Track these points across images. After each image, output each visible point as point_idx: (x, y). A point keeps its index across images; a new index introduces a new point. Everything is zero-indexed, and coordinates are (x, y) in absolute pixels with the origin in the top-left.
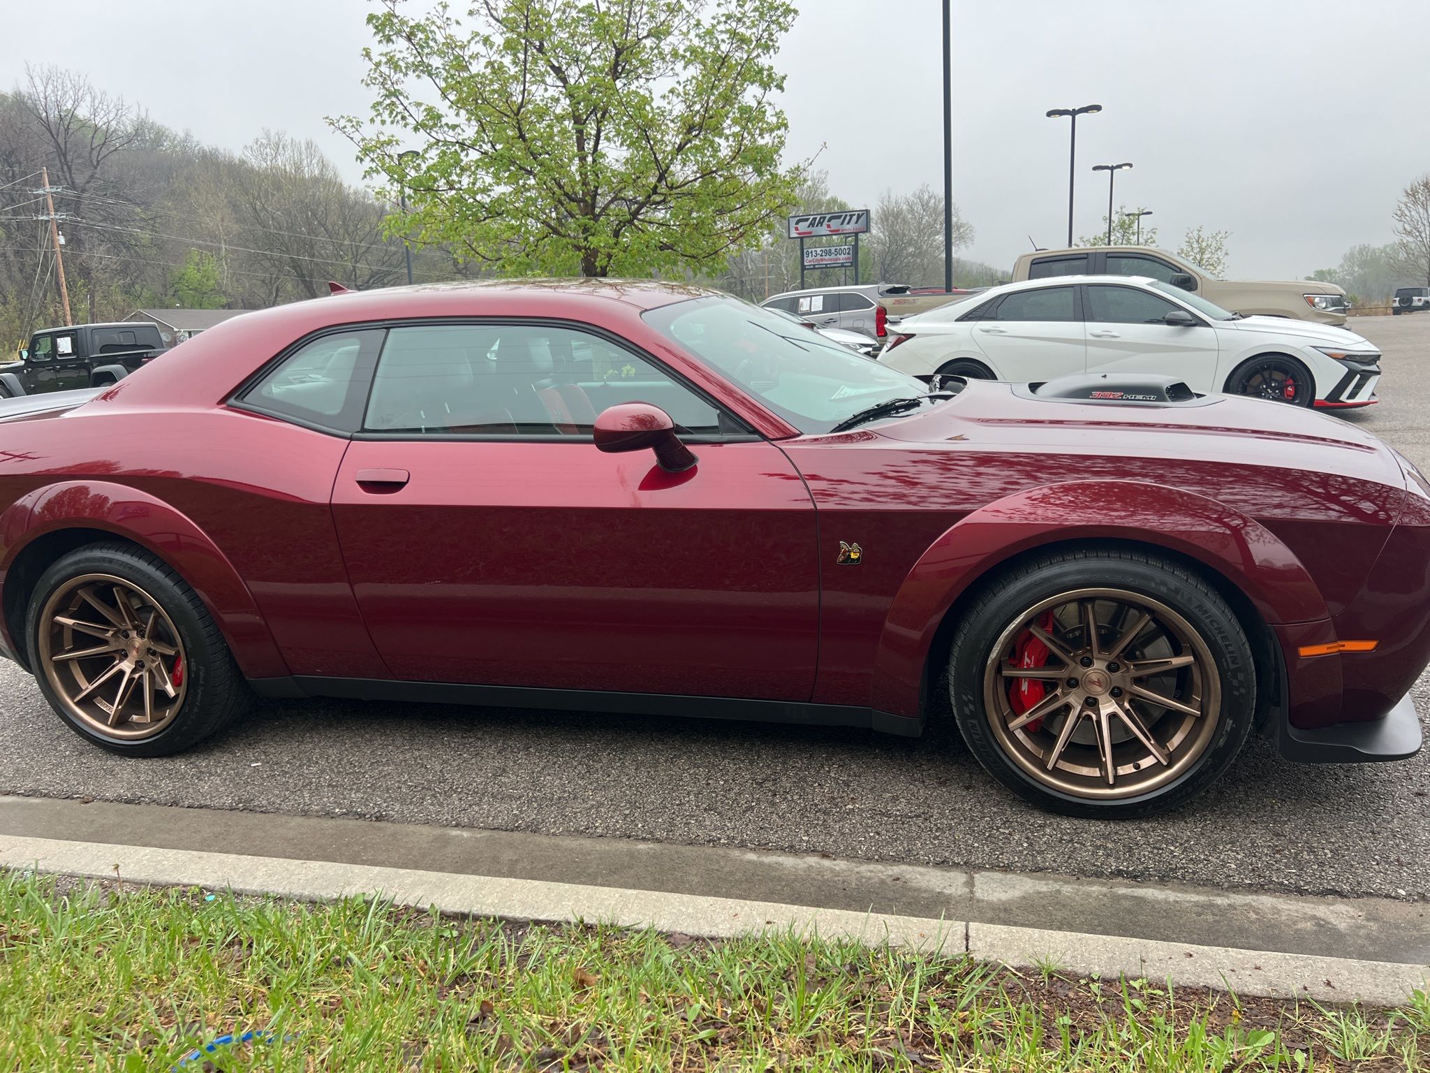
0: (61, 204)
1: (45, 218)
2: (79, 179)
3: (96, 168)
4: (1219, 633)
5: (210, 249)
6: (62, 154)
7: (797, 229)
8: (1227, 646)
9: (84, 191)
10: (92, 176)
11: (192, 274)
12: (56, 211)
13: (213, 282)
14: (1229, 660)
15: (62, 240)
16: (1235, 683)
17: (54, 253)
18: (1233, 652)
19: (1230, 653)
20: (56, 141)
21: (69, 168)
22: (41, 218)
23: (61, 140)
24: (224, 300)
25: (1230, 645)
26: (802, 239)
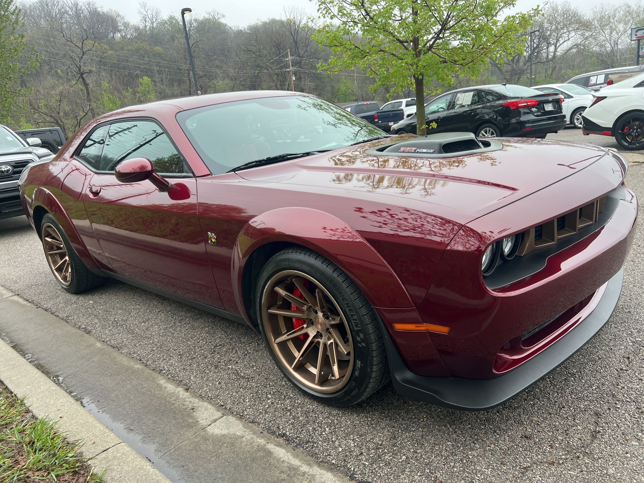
0: (294, 64)
1: (288, 70)
2: (302, 52)
3: (307, 47)
4: (348, 307)
5: (350, 76)
6: (296, 43)
7: (636, 35)
8: (352, 315)
9: (303, 57)
10: (306, 51)
11: (342, 87)
12: (292, 66)
13: (350, 90)
14: (354, 324)
15: (294, 78)
16: (358, 339)
17: (291, 84)
18: (356, 320)
19: (354, 320)
20: (294, 38)
21: (298, 48)
22: (287, 70)
23: (295, 38)
24: (355, 98)
25: (354, 315)
26: (639, 40)
